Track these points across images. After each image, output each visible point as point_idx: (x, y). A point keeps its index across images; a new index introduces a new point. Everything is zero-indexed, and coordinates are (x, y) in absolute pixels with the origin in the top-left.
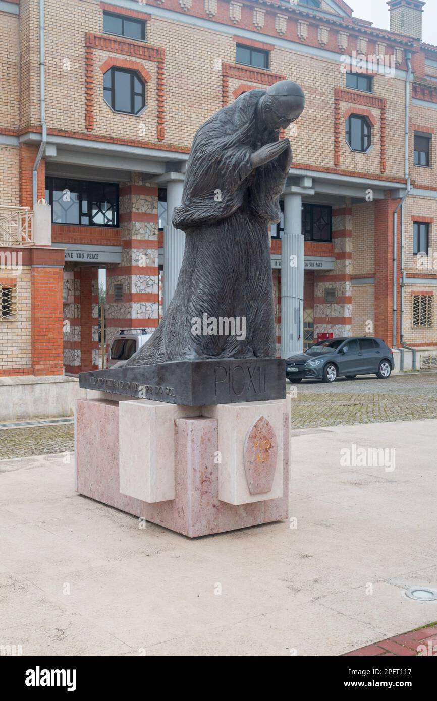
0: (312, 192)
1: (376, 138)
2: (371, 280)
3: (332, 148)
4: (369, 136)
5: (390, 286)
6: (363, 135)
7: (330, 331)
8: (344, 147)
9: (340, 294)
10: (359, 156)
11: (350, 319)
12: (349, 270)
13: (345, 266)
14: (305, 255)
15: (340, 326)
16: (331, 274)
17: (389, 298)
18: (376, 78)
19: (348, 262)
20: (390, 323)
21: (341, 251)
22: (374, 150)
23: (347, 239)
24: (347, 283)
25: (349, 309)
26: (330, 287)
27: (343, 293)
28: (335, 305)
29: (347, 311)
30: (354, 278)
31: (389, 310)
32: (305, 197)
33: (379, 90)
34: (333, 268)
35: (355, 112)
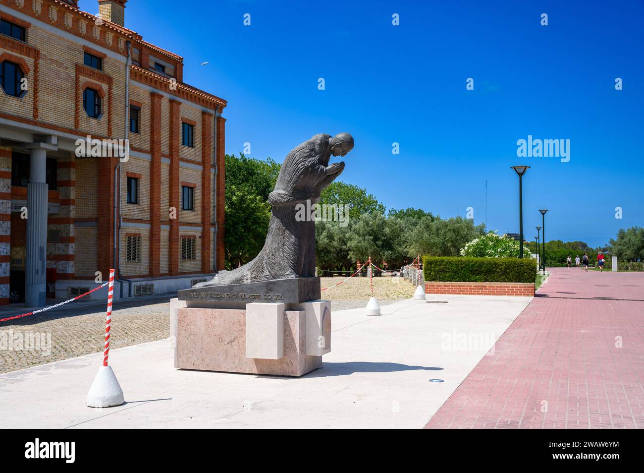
0: (56, 149)
1: (105, 108)
2: (94, 223)
3: (73, 113)
4: (99, 106)
5: (111, 229)
6: (95, 105)
7: (54, 267)
8: (83, 113)
9: (64, 235)
10: (93, 121)
11: (73, 256)
12: (73, 215)
13: (70, 211)
14: (49, 201)
15: (64, 262)
16: (55, 217)
17: (111, 239)
18: (105, 60)
19: (72, 207)
20: (111, 259)
21: (66, 198)
22: (104, 118)
23: (72, 188)
24: (71, 225)
25: (72, 248)
26: (55, 228)
27: (68, 234)
28: (60, 244)
29: (71, 249)
30: (77, 221)
31: (111, 248)
32: (49, 152)
33: (107, 69)
34: (58, 213)
35: (90, 86)
